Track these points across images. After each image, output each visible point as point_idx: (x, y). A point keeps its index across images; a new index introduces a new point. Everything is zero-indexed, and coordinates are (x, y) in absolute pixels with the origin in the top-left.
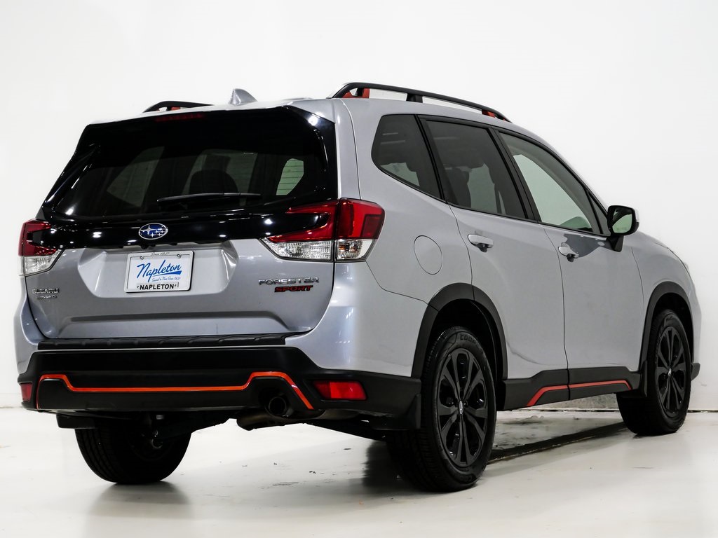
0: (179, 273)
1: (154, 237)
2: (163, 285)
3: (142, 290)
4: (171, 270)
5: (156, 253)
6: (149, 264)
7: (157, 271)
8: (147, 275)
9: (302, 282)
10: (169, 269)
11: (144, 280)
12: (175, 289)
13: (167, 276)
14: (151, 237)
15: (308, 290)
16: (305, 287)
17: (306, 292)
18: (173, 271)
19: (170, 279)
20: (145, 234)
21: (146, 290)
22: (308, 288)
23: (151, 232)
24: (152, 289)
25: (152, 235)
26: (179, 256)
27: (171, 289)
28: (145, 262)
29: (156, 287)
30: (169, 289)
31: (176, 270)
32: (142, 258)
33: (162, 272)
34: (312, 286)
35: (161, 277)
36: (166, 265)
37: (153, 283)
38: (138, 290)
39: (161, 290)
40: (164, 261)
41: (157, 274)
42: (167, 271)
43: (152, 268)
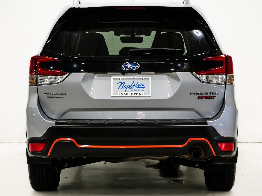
0: (144, 88)
1: (132, 69)
2: (135, 94)
3: (122, 96)
4: (138, 86)
5: (129, 77)
7: (129, 86)
8: (124, 88)
9: (211, 94)
10: (137, 85)
11: (122, 91)
12: (142, 96)
13: (136, 89)
14: (130, 69)
16: (212, 96)
17: (212, 99)
18: (140, 86)
19: (138, 91)
20: (126, 67)
21: (125, 96)
22: (213, 97)
24: (128, 96)
27: (140, 96)
28: (122, 81)
29: (130, 94)
30: (138, 96)
31: (142, 86)
32: (120, 79)
33: (133, 86)
34: (215, 96)
35: (133, 89)
36: (135, 83)
37: (128, 93)
38: (120, 95)
39: (134, 96)
40: (134, 81)
41: (130, 88)
42: (136, 86)
43: (126, 84)
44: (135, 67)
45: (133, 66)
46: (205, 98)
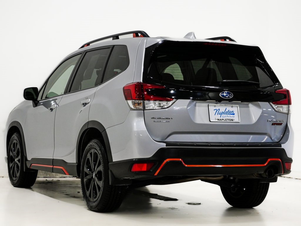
0: (234, 114)
1: (228, 98)
2: (228, 119)
3: (219, 121)
4: (230, 113)
5: (222, 105)
6: (219, 109)
7: (223, 113)
8: (219, 114)
9: (280, 121)
11: (218, 117)
12: (234, 121)
14: (226, 98)
15: (281, 125)
18: (231, 113)
19: (230, 117)
20: (223, 96)
21: (221, 121)
23: (226, 95)
24: (223, 121)
25: (227, 97)
26: (232, 107)
27: (232, 121)
28: (217, 108)
29: (225, 120)
30: (231, 121)
31: (232, 113)
32: (215, 106)
33: (226, 113)
35: (226, 116)
37: (223, 118)
38: (217, 121)
39: (227, 121)
40: (226, 108)
41: (224, 114)
42: (228, 113)
43: (221, 111)
44: (229, 96)
45: (229, 95)
46: (277, 125)
